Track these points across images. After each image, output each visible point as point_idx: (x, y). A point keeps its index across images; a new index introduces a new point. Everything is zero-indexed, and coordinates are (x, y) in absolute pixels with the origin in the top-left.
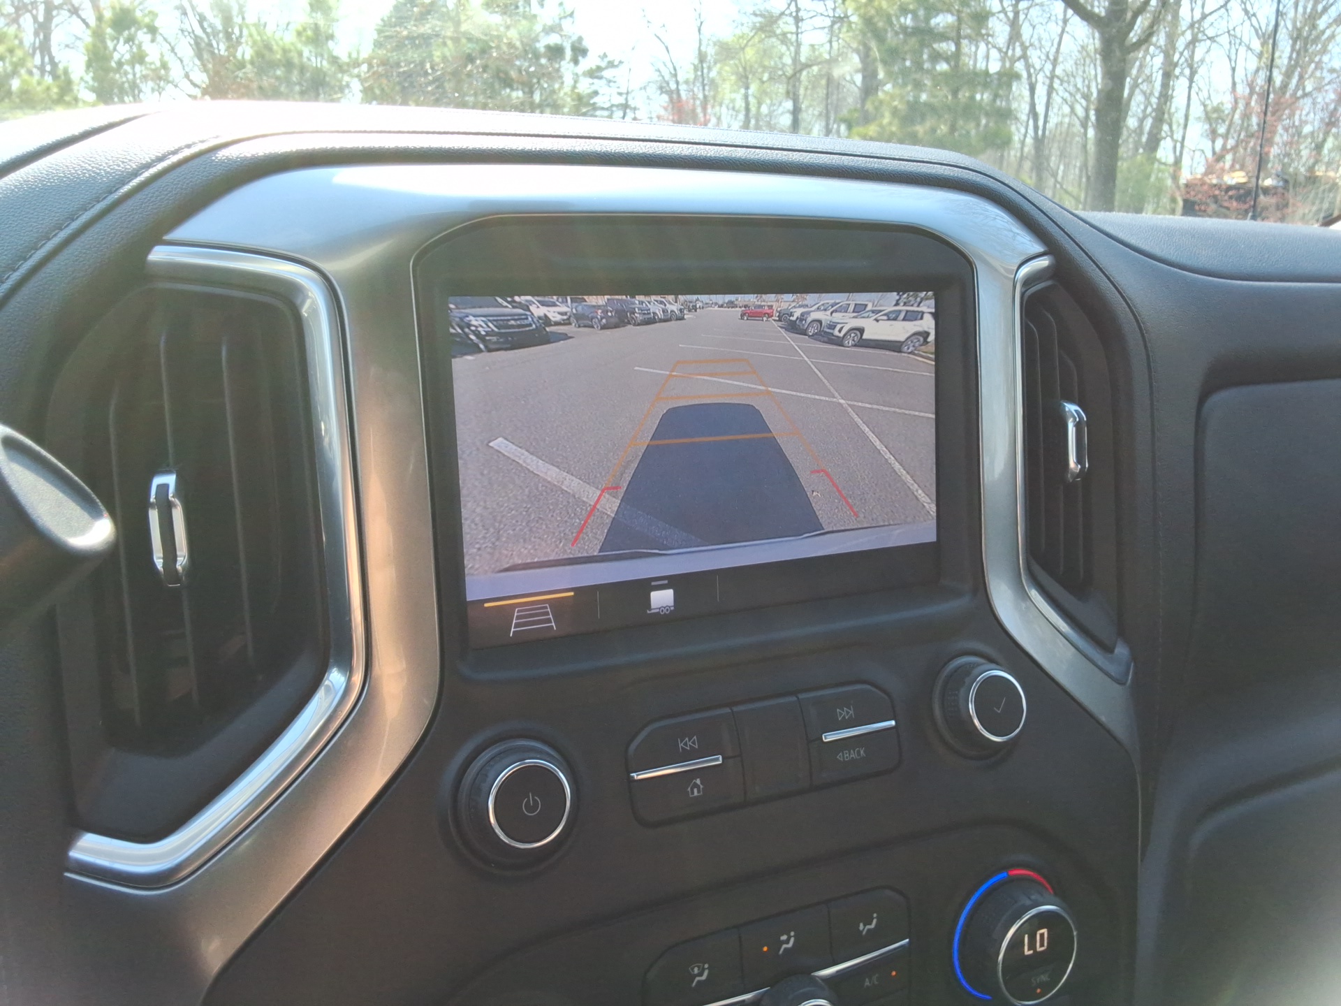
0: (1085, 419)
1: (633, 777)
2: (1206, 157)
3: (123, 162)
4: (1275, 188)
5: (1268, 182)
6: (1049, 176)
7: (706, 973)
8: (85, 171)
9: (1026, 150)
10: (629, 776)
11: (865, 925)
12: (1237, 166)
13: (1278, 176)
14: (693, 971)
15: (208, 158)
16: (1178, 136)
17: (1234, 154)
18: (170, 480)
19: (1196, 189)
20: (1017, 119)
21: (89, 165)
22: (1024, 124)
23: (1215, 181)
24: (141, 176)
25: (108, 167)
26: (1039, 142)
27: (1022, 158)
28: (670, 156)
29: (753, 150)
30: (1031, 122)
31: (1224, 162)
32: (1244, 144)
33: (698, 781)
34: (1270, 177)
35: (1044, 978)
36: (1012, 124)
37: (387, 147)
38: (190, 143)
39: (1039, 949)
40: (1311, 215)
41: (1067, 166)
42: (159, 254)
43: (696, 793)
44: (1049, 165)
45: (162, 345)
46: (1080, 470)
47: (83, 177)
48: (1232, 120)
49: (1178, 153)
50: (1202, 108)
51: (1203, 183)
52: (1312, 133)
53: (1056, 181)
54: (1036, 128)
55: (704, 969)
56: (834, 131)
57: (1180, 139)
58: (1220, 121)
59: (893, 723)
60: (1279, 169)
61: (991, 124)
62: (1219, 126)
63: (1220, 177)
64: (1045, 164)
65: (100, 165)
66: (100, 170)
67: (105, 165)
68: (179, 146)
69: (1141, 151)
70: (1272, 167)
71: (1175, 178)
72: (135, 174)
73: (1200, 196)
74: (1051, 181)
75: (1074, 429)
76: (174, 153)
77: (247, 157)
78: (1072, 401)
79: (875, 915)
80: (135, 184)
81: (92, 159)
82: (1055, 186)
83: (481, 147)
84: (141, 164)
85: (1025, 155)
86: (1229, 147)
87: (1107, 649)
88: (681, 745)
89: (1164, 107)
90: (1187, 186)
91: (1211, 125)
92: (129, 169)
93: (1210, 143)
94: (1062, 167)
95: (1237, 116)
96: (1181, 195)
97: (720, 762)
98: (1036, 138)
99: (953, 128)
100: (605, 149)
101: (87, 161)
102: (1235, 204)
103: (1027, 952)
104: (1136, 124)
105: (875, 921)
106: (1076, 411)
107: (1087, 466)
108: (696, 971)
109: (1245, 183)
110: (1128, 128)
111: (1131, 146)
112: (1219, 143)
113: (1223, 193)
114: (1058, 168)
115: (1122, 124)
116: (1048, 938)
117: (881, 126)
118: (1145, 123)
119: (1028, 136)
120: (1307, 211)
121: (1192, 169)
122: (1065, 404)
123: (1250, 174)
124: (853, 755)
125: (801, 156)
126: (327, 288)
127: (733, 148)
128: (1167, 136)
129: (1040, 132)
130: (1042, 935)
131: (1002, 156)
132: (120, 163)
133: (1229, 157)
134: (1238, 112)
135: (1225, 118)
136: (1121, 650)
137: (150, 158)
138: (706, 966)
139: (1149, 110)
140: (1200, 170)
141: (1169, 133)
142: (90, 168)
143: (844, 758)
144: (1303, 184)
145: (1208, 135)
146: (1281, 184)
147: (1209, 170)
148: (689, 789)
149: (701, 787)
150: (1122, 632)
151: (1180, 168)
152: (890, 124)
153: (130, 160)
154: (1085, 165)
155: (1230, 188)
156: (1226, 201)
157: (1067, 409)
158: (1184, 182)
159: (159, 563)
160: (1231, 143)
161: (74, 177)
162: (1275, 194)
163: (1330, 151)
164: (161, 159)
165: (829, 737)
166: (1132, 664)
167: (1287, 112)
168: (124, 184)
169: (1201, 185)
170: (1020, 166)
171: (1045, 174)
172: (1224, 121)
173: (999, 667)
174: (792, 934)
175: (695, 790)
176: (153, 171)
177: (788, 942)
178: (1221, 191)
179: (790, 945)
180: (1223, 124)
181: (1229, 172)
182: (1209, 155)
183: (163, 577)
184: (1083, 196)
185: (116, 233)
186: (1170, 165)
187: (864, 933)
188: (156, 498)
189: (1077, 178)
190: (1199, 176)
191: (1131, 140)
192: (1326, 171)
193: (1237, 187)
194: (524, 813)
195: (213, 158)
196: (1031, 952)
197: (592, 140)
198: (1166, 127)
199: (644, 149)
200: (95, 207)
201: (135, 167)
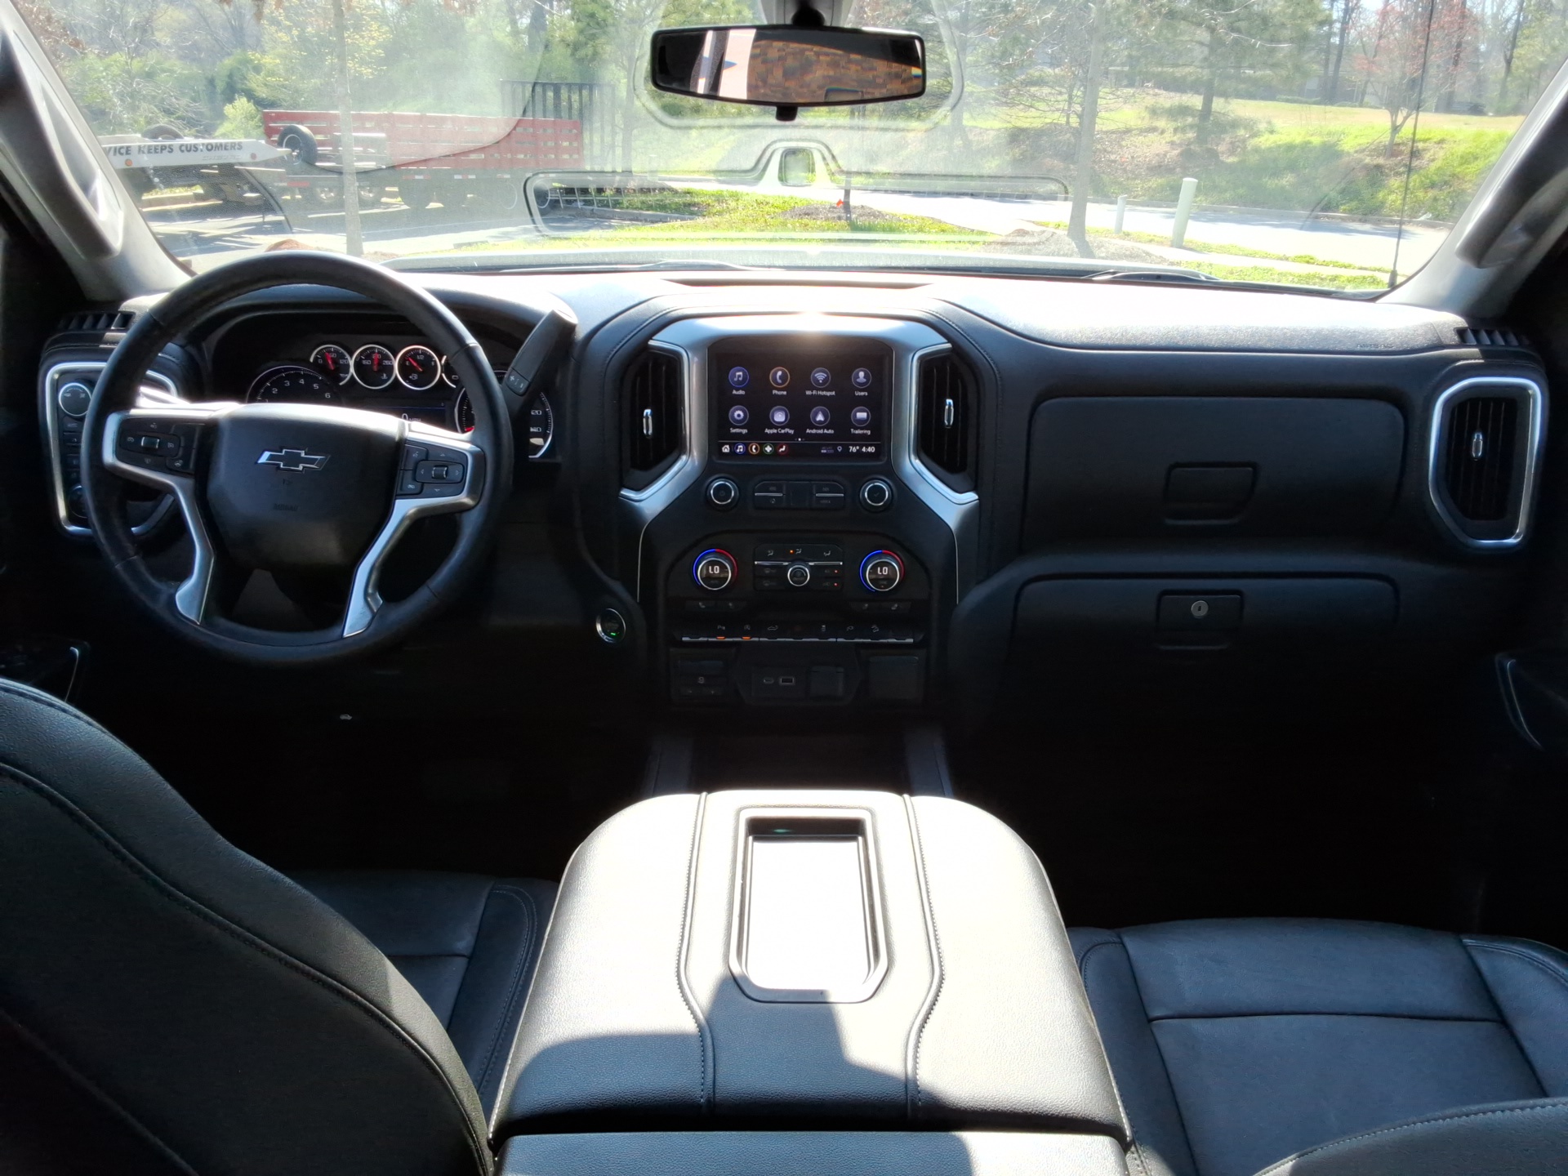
1: (756, 493)
10: (752, 493)
18: (649, 411)
33: (775, 499)
42: (651, 343)
45: (650, 366)
59: (841, 494)
78: (947, 398)
88: (772, 489)
97: (782, 495)
106: (950, 403)
124: (827, 502)
148: (772, 500)
150: (975, 490)
175: (774, 501)
185: (641, 337)
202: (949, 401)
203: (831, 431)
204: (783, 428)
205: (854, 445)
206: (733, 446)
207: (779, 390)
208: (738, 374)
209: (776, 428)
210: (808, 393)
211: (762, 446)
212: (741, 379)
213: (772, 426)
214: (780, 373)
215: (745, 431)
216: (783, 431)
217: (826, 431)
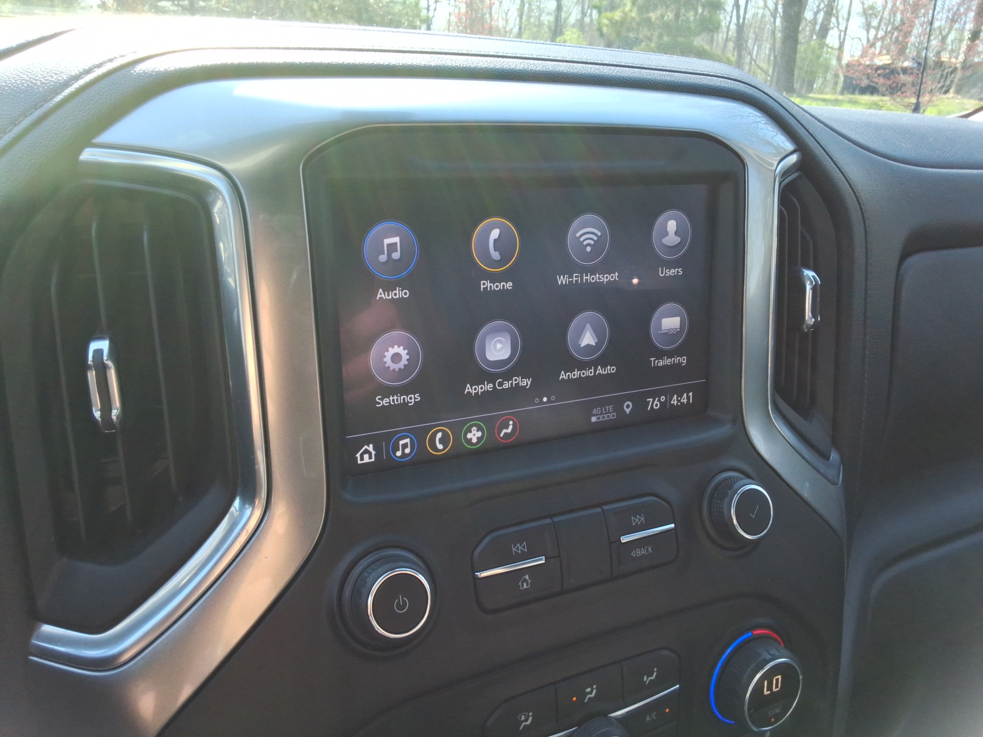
0: (820, 283)
1: (477, 575)
2: (862, 44)
3: (56, 74)
4: (912, 69)
5: (906, 64)
6: (746, 54)
7: (530, 719)
8: (23, 81)
9: (730, 33)
10: (474, 575)
11: (647, 678)
12: (885, 52)
13: (914, 59)
14: (521, 718)
15: (128, 72)
16: (842, 27)
17: (883, 42)
18: (103, 345)
19: (854, 68)
20: (724, 9)
21: (27, 76)
22: (730, 14)
23: (868, 63)
24: (72, 87)
25: (43, 78)
26: (740, 28)
27: (727, 39)
28: (507, 70)
29: (572, 64)
30: (735, 12)
31: (875, 48)
32: (890, 35)
33: (527, 577)
34: (908, 60)
35: (777, 711)
36: (721, 14)
37: (277, 62)
38: (112, 57)
39: (774, 690)
40: (936, 89)
41: (759, 47)
42: (87, 155)
43: (525, 586)
44: (747, 46)
45: (94, 230)
46: (814, 322)
47: (23, 86)
48: (882, 17)
49: (842, 40)
50: (861, 5)
51: (860, 65)
52: (940, 27)
53: (752, 58)
54: (738, 19)
55: (529, 716)
56: (588, 14)
57: (844, 29)
58: (873, 16)
59: (673, 526)
60: (915, 55)
61: (706, 13)
62: (872, 20)
63: (872, 59)
64: (745, 45)
65: (36, 76)
66: (37, 80)
67: (40, 76)
68: (103, 60)
69: (815, 37)
70: (910, 53)
71: (839, 59)
72: (66, 84)
73: (857, 74)
74: (748, 59)
75: (811, 291)
76: (99, 66)
77: (161, 71)
78: (809, 268)
79: (655, 669)
80: (66, 94)
81: (29, 71)
82: (751, 63)
83: (354, 62)
84: (71, 76)
85: (729, 37)
86: (879, 36)
87: (825, 457)
88: (514, 549)
89: (833, 4)
90: (848, 65)
91: (867, 19)
92: (61, 80)
93: (866, 33)
94: (756, 48)
95: (886, 13)
96: (843, 73)
97: (544, 562)
98: (738, 25)
99: (677, 16)
100: (455, 64)
101: (24, 72)
102: (882, 80)
103: (766, 692)
104: (812, 17)
105: (655, 674)
106: (813, 276)
107: (819, 319)
108: (523, 718)
109: (890, 64)
110: (806, 19)
111: (808, 33)
112: (872, 32)
113: (874, 72)
114: (753, 48)
115: (802, 16)
116: (782, 681)
117: (623, 12)
118: (818, 16)
119: (732, 22)
120: (934, 87)
121: (852, 52)
122: (804, 270)
123: (893, 58)
124: (643, 552)
125: (610, 69)
126: (231, 187)
127: (556, 63)
128: (834, 27)
129: (741, 20)
130: (777, 680)
131: (712, 37)
132: (53, 75)
133: (879, 44)
134: (887, 9)
135: (877, 14)
136: (834, 456)
137: (79, 70)
138: (531, 714)
139: (822, 6)
140: (858, 53)
141: (836, 25)
142: (28, 79)
143: (636, 555)
144: (932, 67)
145: (864, 27)
146: (915, 65)
147: (864, 54)
148: (520, 584)
149: (529, 581)
150: (835, 442)
151: (842, 52)
152: (631, 11)
153: (62, 72)
154: (773, 49)
155: (878, 68)
156: (876, 77)
157: (805, 274)
158: (846, 62)
159: (97, 414)
160: (881, 34)
161: (15, 86)
162: (912, 73)
163: (953, 42)
164: (88, 72)
165: (625, 539)
166: (842, 466)
167: (923, 11)
168: (57, 94)
169: (858, 65)
170: (725, 46)
171: (744, 52)
172: (876, 16)
173: (754, 482)
174: (595, 687)
175: (525, 584)
176: (81, 82)
177: (592, 693)
178: (872, 70)
179: (593, 695)
180: (875, 20)
181: (878, 56)
182: (865, 42)
183: (101, 424)
184: (771, 72)
185: (52, 138)
186: (836, 49)
187: (647, 683)
188: (93, 361)
189: (767, 57)
190: (856, 58)
191: (808, 28)
192: (950, 58)
193: (883, 67)
194: (396, 611)
195: (132, 72)
196: (769, 692)
197: (443, 55)
198: (833, 20)
199: (486, 64)
200: (34, 114)
201: (66, 78)
202: (809, 273)
203: (611, 369)
204: (507, 376)
205: (654, 395)
206: (384, 444)
207: (494, 278)
208: (387, 241)
209: (491, 378)
210: (562, 280)
211: (459, 429)
212: (396, 255)
213: (483, 376)
214: (495, 234)
215: (413, 399)
216: (506, 385)
217: (600, 370)
